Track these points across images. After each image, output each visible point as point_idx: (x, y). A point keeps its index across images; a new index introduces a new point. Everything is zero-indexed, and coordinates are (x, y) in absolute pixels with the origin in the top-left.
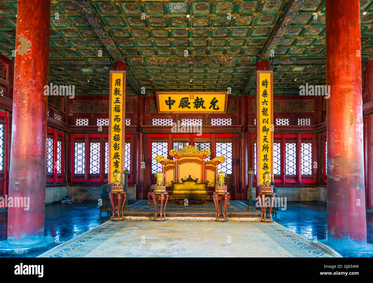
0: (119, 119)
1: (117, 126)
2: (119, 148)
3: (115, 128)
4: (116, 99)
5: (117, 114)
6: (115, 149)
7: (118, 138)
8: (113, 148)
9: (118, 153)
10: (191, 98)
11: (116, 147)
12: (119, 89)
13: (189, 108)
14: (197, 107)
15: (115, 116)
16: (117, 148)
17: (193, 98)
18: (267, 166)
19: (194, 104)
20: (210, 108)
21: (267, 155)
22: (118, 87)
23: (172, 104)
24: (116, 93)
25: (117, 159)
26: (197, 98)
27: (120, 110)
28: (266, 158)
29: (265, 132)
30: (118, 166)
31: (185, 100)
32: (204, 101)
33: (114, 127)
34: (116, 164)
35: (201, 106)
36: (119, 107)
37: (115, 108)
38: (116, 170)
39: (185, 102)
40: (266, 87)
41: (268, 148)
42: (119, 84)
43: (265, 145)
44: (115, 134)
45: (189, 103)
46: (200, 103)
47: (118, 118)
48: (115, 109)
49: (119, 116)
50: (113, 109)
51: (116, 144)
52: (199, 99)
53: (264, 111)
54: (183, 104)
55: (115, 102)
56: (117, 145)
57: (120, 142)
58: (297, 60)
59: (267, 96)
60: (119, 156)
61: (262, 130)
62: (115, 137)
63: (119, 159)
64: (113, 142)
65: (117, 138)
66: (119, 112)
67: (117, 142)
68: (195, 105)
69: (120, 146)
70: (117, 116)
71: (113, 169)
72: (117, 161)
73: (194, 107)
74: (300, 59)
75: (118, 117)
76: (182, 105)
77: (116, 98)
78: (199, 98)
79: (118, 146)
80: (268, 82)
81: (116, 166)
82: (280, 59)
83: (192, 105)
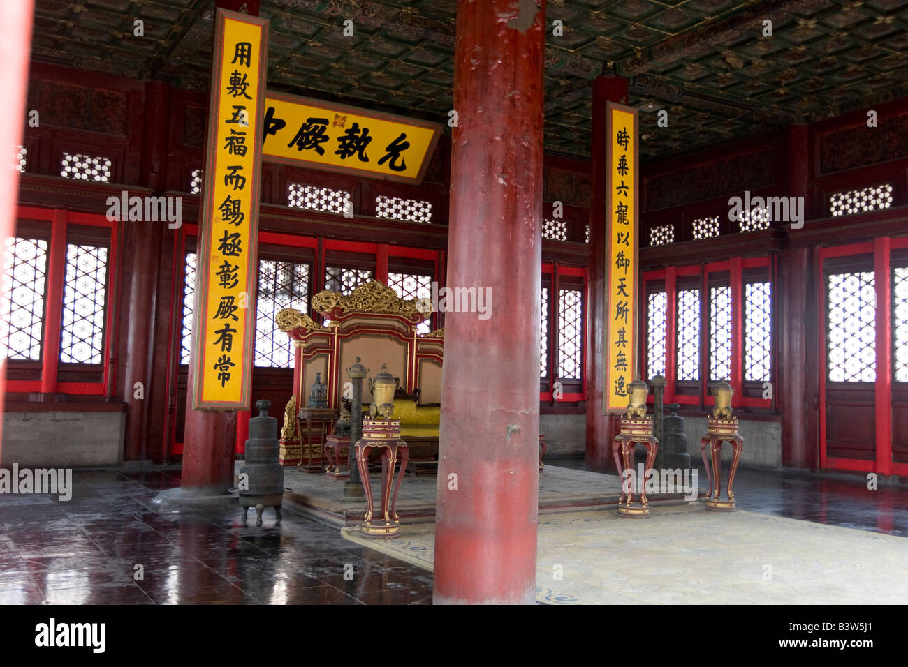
0: (241, 181)
1: (234, 202)
2: (237, 282)
3: (228, 209)
4: (236, 111)
5: (236, 160)
6: (224, 285)
7: (236, 246)
8: (215, 280)
9: (232, 298)
10: (335, 124)
11: (227, 275)
12: (245, 76)
13: (321, 151)
14: (344, 152)
15: (229, 168)
16: (232, 282)
17: (342, 125)
18: (625, 360)
19: (340, 143)
20: (381, 162)
21: (624, 331)
22: (243, 69)
23: (273, 132)
24: (234, 89)
25: (230, 320)
26: (355, 125)
27: (246, 148)
28: (623, 338)
29: (622, 268)
30: (230, 344)
31: (316, 127)
32: (370, 139)
33: (224, 204)
34: (225, 336)
35: (357, 152)
36: (243, 139)
37: (230, 139)
38: (224, 356)
39: (312, 133)
40: (626, 149)
41: (627, 310)
42: (245, 60)
43: (621, 302)
44: (226, 232)
45: (326, 139)
46: (358, 144)
47: (238, 177)
48: (232, 143)
49: (241, 168)
50: (222, 142)
51: (227, 265)
52: (359, 132)
53: (621, 210)
54: (308, 138)
55: (231, 117)
56: (231, 269)
57: (241, 261)
58: (679, 92)
59: (626, 173)
60: (236, 308)
61: (617, 262)
62: (224, 240)
63: (236, 319)
64: (218, 258)
65: (230, 245)
66: (243, 155)
67: (233, 260)
68: (340, 147)
69: (242, 274)
70: (235, 168)
71: (214, 352)
72: (227, 325)
73: (337, 153)
74: (686, 93)
75: (239, 172)
76: (302, 139)
77: (234, 107)
78: (361, 128)
79: (232, 274)
80: (629, 137)
81: (224, 344)
82: (648, 82)
83: (332, 146)
